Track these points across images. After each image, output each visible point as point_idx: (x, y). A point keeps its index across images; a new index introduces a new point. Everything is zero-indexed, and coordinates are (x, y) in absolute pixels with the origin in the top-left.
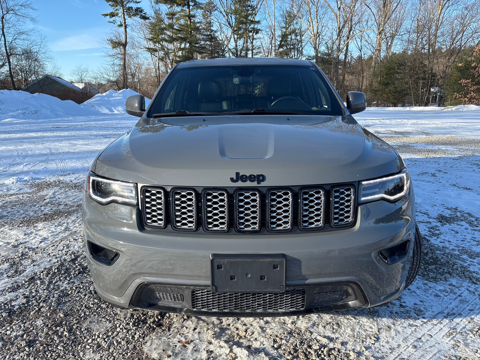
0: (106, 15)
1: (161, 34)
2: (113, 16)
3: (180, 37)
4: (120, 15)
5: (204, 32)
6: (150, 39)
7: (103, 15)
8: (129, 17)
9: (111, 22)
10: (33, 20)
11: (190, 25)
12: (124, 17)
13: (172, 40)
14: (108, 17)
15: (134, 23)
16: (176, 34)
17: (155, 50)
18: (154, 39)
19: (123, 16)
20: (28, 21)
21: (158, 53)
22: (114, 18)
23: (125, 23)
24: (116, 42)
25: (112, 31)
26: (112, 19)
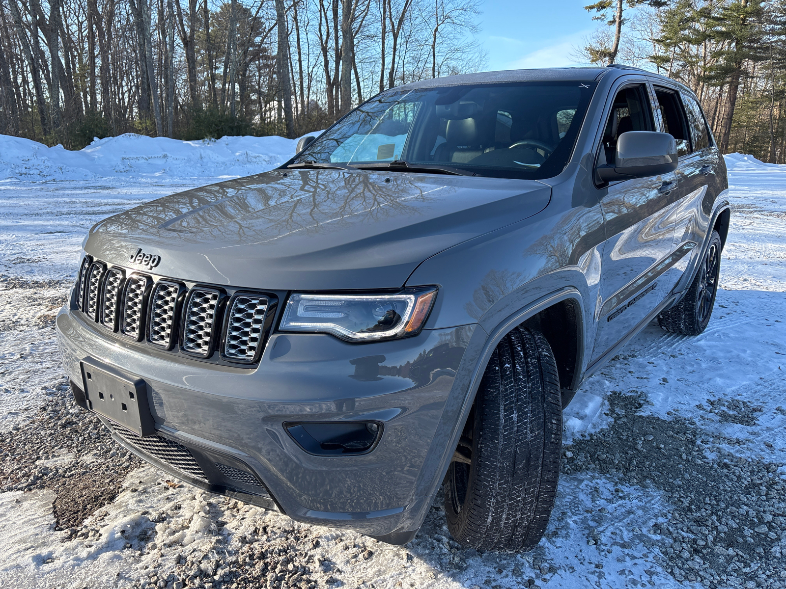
0: (592, 7)
1: (681, 30)
2: (604, 7)
3: (717, 32)
4: (614, 5)
5: (776, 16)
6: (658, 41)
7: (586, 8)
8: (630, 6)
9: (598, 18)
10: (474, 29)
11: (745, 7)
12: (621, 7)
13: (701, 38)
14: (595, 10)
15: (639, 15)
16: (711, 27)
17: (667, 60)
18: (667, 39)
19: (619, 6)
20: (467, 32)
21: (670, 64)
22: (604, 10)
23: (620, 16)
24: (597, 52)
25: (596, 33)
26: (599, 14)
